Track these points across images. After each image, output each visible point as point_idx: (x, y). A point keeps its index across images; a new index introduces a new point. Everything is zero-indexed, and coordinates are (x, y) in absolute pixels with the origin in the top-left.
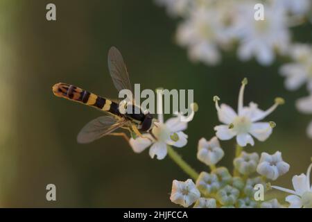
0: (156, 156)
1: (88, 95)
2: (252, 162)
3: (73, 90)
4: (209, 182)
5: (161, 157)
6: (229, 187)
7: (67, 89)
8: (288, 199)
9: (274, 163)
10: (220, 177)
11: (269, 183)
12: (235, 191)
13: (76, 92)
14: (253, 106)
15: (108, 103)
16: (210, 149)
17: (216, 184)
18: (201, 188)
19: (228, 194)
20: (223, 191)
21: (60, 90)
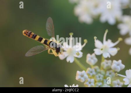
0: (69, 61)
1: (36, 36)
2: (109, 64)
3: (30, 34)
4: (91, 72)
5: (71, 61)
6: (99, 74)
7: (28, 33)
8: (124, 80)
9: (118, 65)
10: (96, 70)
11: (117, 73)
12: (102, 76)
13: (31, 34)
14: (109, 41)
15: (44, 40)
16: (92, 58)
17: (94, 73)
18: (88, 74)
19: (99, 77)
20: (97, 76)
21: (25, 33)
